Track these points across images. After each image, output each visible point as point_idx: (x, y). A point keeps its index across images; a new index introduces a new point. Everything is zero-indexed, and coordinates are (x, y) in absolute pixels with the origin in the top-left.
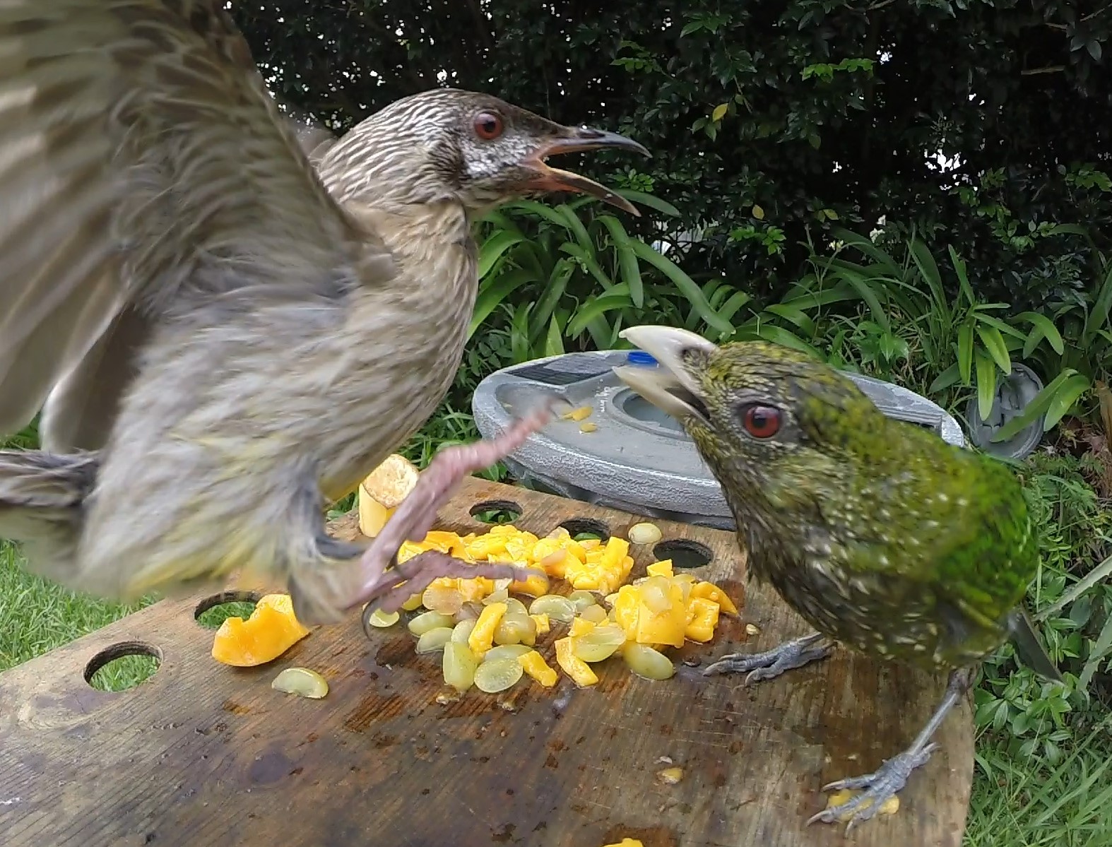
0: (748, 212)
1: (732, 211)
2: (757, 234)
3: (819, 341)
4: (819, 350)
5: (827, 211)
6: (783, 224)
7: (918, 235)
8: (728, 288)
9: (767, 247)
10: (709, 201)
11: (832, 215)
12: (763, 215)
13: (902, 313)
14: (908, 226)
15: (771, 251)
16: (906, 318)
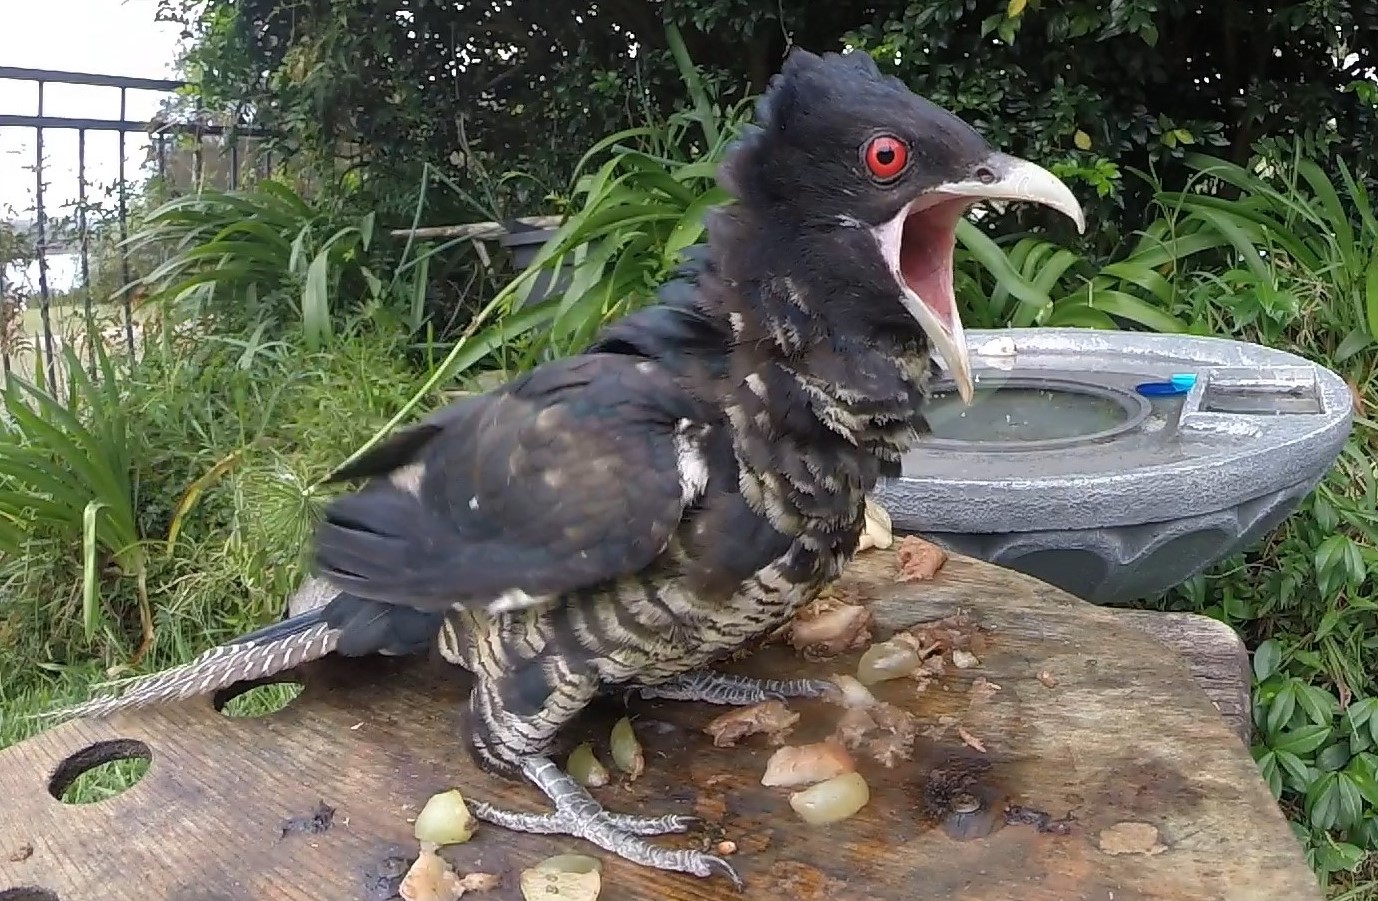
0: (1069, 143)
1: (1045, 142)
2: (1081, 170)
3: (1179, 308)
4: (1179, 319)
5: (1178, 133)
6: (1119, 155)
7: (1304, 151)
8: (1046, 247)
9: (1096, 187)
10: (1013, 130)
11: (1187, 139)
12: (1090, 144)
13: (1292, 260)
14: (1292, 145)
15: (1102, 192)
16: (1299, 266)
